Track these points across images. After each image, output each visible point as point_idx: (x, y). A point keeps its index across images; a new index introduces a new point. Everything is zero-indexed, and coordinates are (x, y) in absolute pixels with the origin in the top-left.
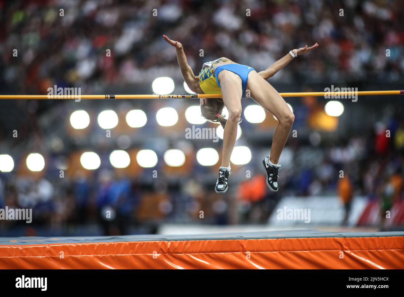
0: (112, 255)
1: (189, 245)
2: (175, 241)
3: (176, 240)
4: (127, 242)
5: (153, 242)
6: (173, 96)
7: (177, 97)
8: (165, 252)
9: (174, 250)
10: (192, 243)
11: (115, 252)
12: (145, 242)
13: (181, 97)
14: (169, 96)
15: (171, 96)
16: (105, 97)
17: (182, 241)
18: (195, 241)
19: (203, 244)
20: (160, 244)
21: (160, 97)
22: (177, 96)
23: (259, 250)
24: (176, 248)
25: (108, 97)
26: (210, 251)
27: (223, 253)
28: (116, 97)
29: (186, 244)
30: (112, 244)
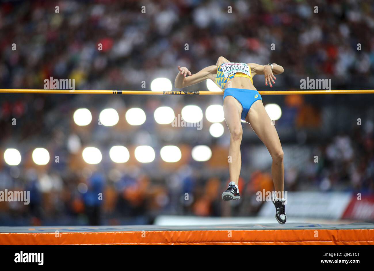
0: (119, 244)
1: (191, 235)
2: (177, 231)
3: (179, 230)
4: (133, 232)
5: (158, 231)
6: (176, 92)
7: (180, 94)
8: (169, 241)
9: (177, 240)
10: (194, 233)
11: (122, 242)
12: (150, 232)
13: (184, 94)
14: (173, 92)
15: (175, 92)
16: (113, 93)
17: (185, 231)
18: (196, 231)
19: (204, 233)
20: (164, 233)
21: (164, 93)
22: (180, 92)
23: (257, 240)
24: (179, 238)
25: (115, 92)
26: (210, 240)
27: (223, 243)
28: (123, 93)
29: (189, 233)
30: (119, 233)
